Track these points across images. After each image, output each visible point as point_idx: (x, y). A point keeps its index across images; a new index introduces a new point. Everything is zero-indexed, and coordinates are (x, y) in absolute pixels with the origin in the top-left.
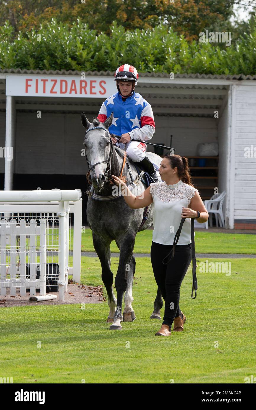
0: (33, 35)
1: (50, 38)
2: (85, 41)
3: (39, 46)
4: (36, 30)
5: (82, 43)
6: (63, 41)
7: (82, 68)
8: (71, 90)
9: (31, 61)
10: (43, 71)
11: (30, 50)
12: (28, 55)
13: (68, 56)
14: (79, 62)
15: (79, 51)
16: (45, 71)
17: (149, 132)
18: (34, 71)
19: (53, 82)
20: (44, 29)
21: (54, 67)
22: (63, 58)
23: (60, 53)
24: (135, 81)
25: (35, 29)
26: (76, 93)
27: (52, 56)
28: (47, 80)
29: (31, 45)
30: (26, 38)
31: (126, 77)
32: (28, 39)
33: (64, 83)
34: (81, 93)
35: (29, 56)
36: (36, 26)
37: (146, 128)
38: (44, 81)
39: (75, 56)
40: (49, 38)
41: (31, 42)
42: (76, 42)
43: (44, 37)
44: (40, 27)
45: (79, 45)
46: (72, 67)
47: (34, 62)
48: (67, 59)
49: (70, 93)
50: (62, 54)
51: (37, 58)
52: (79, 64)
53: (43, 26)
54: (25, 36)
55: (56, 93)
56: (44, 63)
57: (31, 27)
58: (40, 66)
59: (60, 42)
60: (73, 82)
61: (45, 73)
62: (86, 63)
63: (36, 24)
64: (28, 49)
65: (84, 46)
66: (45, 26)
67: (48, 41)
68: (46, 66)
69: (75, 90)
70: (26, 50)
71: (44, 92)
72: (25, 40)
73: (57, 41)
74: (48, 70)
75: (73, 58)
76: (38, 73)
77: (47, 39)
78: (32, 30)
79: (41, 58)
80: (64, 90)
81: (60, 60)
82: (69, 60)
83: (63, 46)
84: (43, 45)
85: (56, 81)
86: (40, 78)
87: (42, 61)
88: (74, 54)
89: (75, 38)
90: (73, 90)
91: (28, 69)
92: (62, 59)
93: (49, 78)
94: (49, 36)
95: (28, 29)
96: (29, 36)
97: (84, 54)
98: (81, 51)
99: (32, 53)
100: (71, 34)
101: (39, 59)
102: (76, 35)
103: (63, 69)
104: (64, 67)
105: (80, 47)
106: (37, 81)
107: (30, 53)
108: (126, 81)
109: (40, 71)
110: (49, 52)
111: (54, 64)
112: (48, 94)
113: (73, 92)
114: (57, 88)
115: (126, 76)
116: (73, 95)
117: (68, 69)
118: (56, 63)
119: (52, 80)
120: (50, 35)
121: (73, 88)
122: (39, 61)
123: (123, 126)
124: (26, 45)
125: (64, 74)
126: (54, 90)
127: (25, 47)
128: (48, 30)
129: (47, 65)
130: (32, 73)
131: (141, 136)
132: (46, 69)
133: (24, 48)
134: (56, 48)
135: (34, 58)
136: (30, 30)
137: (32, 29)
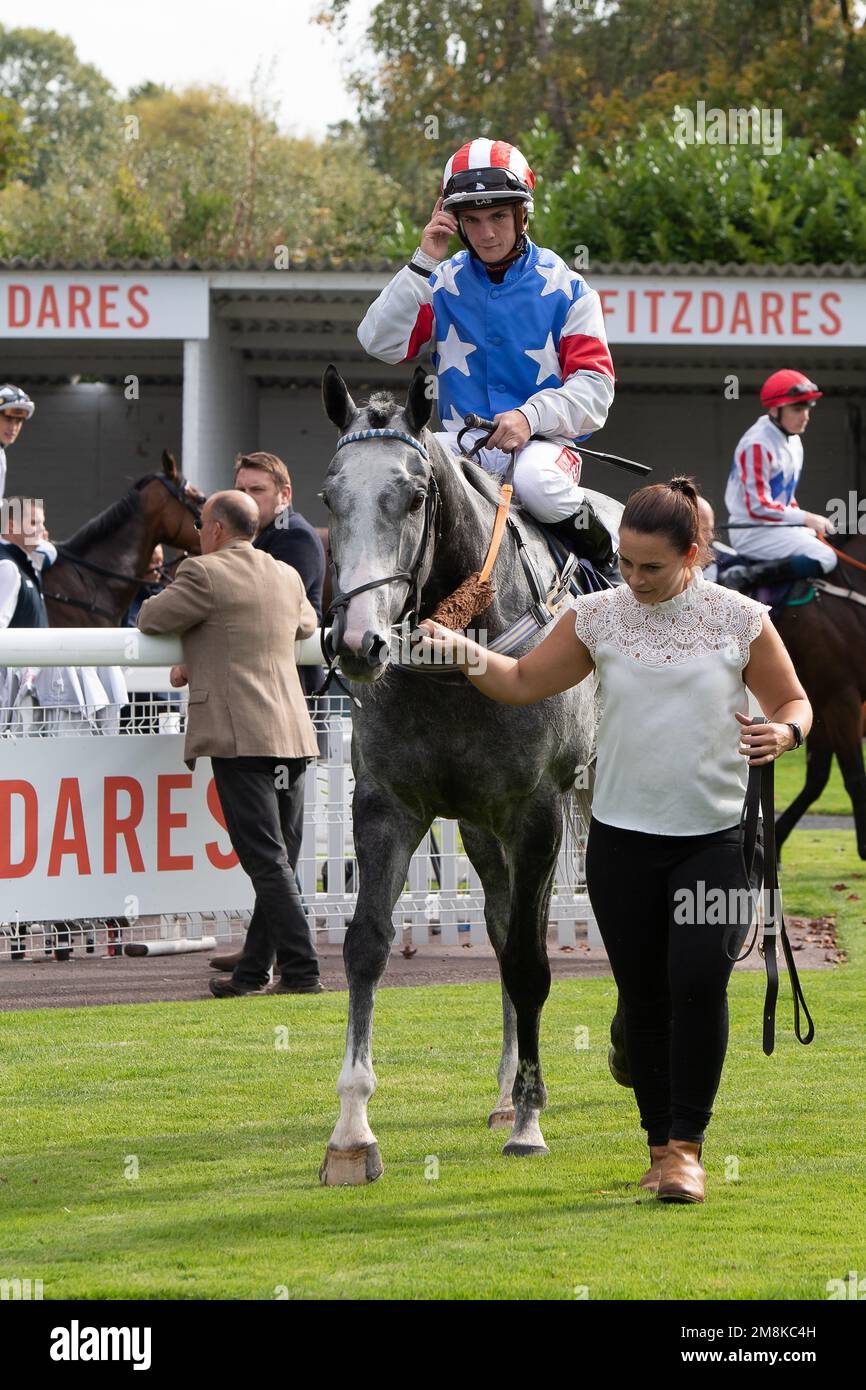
0: (618, 158)
1: (669, 164)
2: (774, 173)
3: (637, 190)
4: (627, 143)
5: (767, 178)
6: (708, 174)
7: (767, 254)
8: (736, 321)
9: (615, 235)
10: (651, 266)
11: (610, 204)
12: (605, 217)
13: (725, 221)
14: (758, 238)
15: (758, 203)
16: (656, 265)
17: (595, 401)
18: (622, 267)
19: (680, 301)
20: (653, 140)
21: (682, 254)
22: (710, 226)
23: (701, 210)
24: (523, 200)
25: (624, 140)
26: (750, 330)
27: (677, 219)
28: (661, 294)
29: (613, 190)
30: (598, 168)
31: (481, 193)
32: (605, 169)
33: (713, 303)
34: (764, 330)
35: (608, 221)
36: (628, 130)
37: (579, 385)
38: (654, 296)
39: (747, 220)
40: (666, 164)
41: (614, 178)
42: (748, 177)
43: (652, 164)
44: (638, 132)
45: (757, 185)
46: (736, 252)
47: (623, 237)
48: (720, 227)
49: (733, 330)
50: (708, 216)
51: (633, 225)
52: (757, 243)
53: (649, 130)
54: (595, 160)
55: (688, 331)
56: (652, 240)
57: (614, 132)
58: (640, 252)
59: (701, 177)
60: (742, 298)
61: (655, 273)
62: (779, 239)
63: (628, 124)
64: (604, 201)
65: (772, 189)
66: (656, 128)
67: (664, 174)
68: (659, 252)
69: (747, 322)
70: (598, 204)
71: (654, 329)
72: (596, 174)
73: (690, 174)
74: (665, 262)
75: (742, 224)
76: (635, 273)
77: (662, 169)
78: (615, 142)
79: (644, 225)
80: (712, 323)
81: (702, 232)
82: (727, 231)
83: (711, 190)
84: (649, 187)
85: (688, 296)
86: (641, 286)
87: (648, 234)
88: (743, 213)
89: (746, 164)
90: (742, 322)
91: (606, 261)
92: (708, 230)
93: (668, 286)
94: (666, 160)
95: (605, 137)
96: (607, 161)
97: (774, 212)
98: (765, 204)
99: (616, 210)
100: (735, 153)
101: (637, 230)
102: (747, 156)
103: (709, 258)
104: (711, 253)
105: (760, 193)
106: (632, 296)
107: (609, 211)
108: (485, 207)
109: (640, 266)
110: (666, 209)
111: (682, 244)
112: (665, 336)
113: (741, 329)
114: (693, 318)
115: (480, 186)
116: (742, 338)
117: (725, 257)
118: (688, 241)
119: (678, 294)
120: (672, 155)
121: (742, 315)
122: (638, 234)
123: (499, 381)
124: (599, 187)
125: (712, 273)
126: (684, 324)
127: (596, 194)
128: (666, 143)
129: (662, 248)
130: (616, 272)
131: (566, 418)
132: (660, 258)
133: (594, 198)
134: (688, 195)
135: (624, 227)
136: (609, 141)
137: (618, 138)
